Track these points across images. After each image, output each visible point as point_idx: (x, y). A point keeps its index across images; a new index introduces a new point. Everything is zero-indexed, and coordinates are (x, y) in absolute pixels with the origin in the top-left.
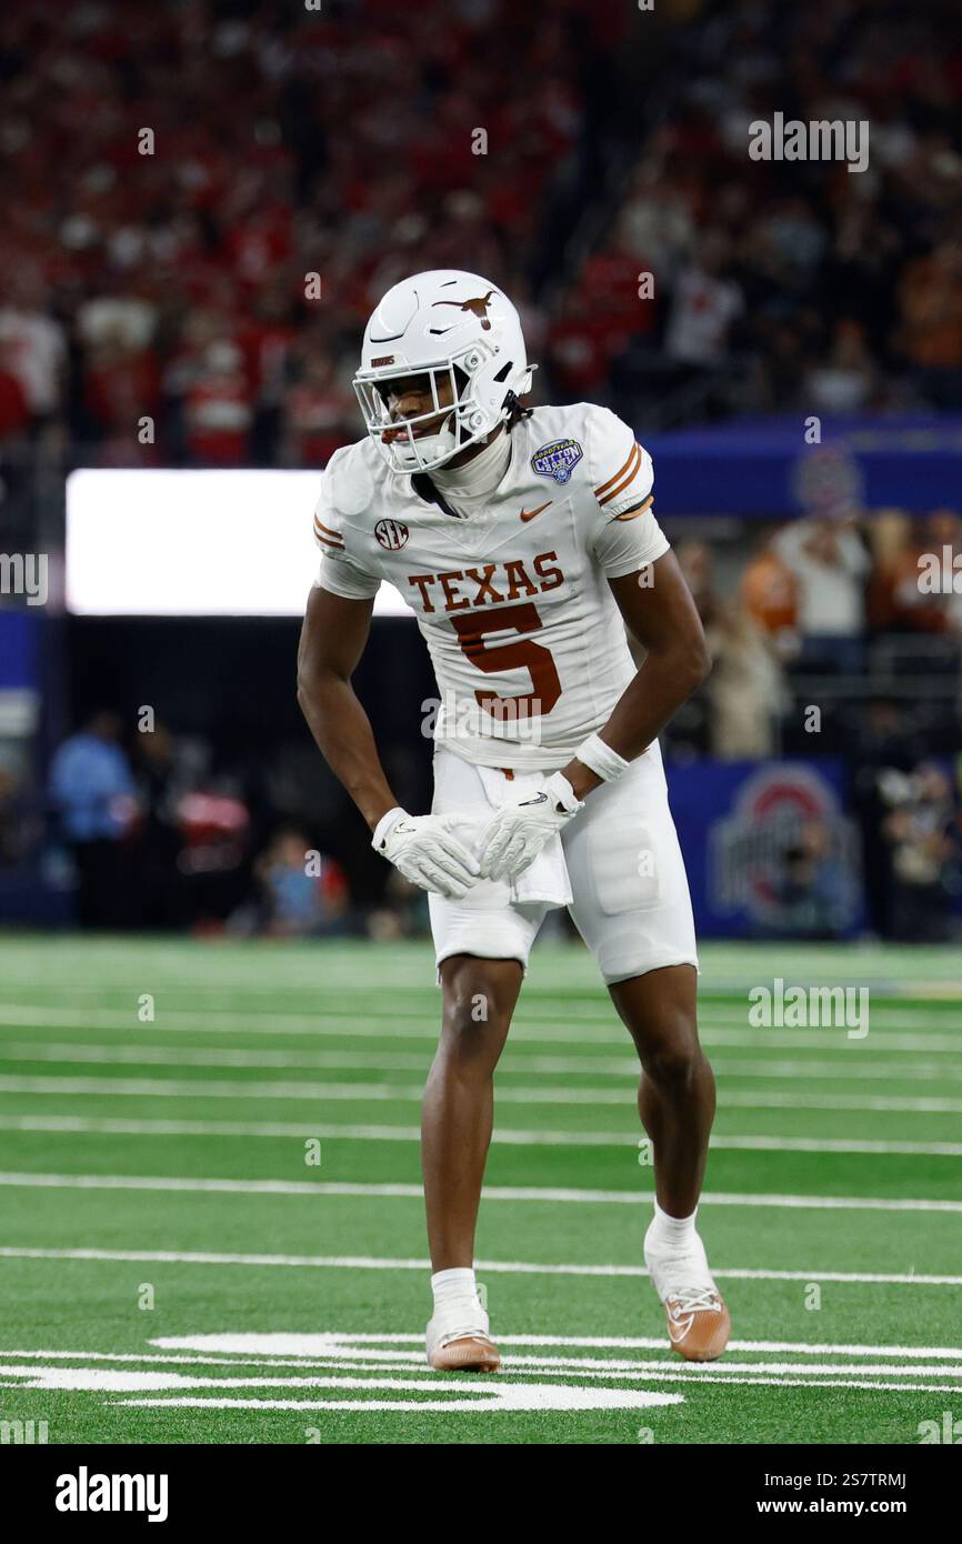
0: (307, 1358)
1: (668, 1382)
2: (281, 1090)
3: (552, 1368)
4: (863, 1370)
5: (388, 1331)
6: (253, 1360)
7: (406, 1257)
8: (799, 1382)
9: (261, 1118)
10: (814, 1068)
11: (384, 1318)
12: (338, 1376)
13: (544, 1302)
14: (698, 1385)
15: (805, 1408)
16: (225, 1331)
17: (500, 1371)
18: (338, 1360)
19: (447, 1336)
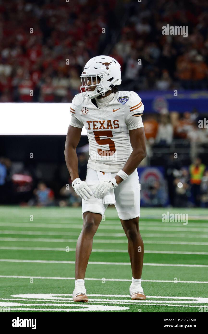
0: (46, 299)
1: (126, 304)
2: (40, 240)
3: (100, 301)
4: (169, 302)
5: (64, 293)
6: (34, 300)
7: (68, 277)
8: (155, 305)
9: (36, 246)
10: (158, 235)
11: (63, 290)
12: (53, 303)
13: (98, 287)
14: (132, 305)
15: (156, 310)
16: (28, 293)
17: (88, 302)
18: (53, 300)
19: (77, 294)
